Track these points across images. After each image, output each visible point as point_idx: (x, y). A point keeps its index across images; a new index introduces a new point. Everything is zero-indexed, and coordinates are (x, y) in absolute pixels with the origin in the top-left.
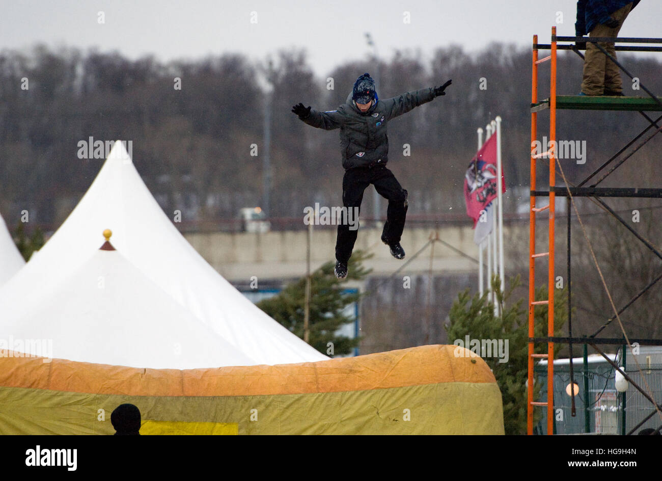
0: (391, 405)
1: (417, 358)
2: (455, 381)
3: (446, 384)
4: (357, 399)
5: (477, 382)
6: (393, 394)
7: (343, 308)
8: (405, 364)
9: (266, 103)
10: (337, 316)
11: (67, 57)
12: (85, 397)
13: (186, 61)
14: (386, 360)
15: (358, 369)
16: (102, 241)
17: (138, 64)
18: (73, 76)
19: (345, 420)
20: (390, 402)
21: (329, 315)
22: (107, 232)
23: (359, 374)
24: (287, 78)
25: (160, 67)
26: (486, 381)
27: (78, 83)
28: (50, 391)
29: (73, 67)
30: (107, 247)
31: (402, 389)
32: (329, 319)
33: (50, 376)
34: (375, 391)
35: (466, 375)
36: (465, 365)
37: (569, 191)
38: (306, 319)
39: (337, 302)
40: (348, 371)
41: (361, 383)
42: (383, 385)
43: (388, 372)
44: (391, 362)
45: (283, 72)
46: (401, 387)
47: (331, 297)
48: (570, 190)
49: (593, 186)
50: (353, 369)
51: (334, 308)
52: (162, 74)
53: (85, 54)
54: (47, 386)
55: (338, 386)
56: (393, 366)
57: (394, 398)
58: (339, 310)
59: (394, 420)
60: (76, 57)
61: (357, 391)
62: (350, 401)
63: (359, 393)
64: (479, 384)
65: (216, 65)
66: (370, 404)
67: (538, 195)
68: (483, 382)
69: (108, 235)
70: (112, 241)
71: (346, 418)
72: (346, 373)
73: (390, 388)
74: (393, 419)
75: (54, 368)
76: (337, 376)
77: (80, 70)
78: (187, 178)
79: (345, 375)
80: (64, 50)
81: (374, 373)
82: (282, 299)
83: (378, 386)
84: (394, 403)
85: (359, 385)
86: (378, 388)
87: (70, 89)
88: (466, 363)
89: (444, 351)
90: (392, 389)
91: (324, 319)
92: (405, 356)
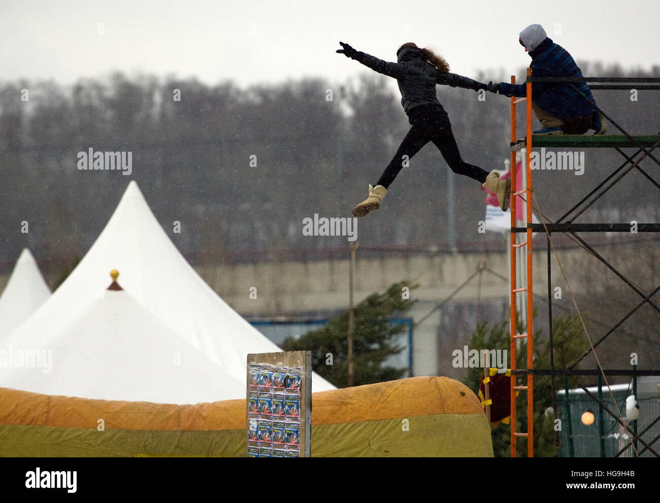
0: (381, 437)
1: (408, 391)
2: (445, 413)
3: (436, 416)
4: (349, 431)
5: (466, 413)
6: (384, 427)
7: (390, 338)
8: (397, 397)
9: (347, 127)
10: (383, 347)
11: (145, 84)
12: (82, 432)
13: (265, 86)
14: (377, 392)
15: (350, 401)
16: (110, 281)
17: (216, 90)
18: (151, 104)
19: (338, 451)
20: (382, 433)
21: (375, 346)
22: (114, 272)
23: (350, 406)
24: (369, 102)
25: (238, 92)
26: (476, 412)
27: (156, 111)
28: (49, 427)
29: (150, 95)
30: (115, 287)
31: (393, 421)
32: (375, 350)
33: (48, 412)
34: (367, 423)
35: (455, 407)
36: (455, 397)
37: (546, 228)
38: (350, 351)
39: (383, 333)
40: (340, 403)
41: (352, 415)
42: (374, 417)
43: (379, 405)
44: (382, 394)
45: (365, 95)
46: (391, 419)
47: (377, 328)
48: (546, 226)
49: (569, 222)
50: (345, 401)
51: (380, 339)
52: (241, 100)
53: (163, 81)
54: (46, 422)
55: (331, 418)
56: (385, 398)
57: (385, 430)
58: (386, 342)
59: (385, 451)
60: (154, 84)
61: (348, 423)
62: (342, 434)
63: (351, 425)
64: (468, 415)
65: (295, 90)
66: (362, 435)
67: (517, 232)
68: (472, 413)
69: (115, 275)
70: (120, 281)
71: (339, 449)
72: (338, 405)
73: (380, 420)
74: (384, 449)
75: (52, 404)
76: (329, 408)
77: (158, 98)
78: (268, 206)
79: (338, 407)
80: (142, 77)
81: (366, 404)
82: (327, 330)
83: (369, 418)
84: (385, 434)
85: (351, 417)
86: (369, 420)
87: (148, 117)
88: (456, 396)
89: (434, 384)
90: (384, 420)
91: (369, 351)
92: (396, 389)
